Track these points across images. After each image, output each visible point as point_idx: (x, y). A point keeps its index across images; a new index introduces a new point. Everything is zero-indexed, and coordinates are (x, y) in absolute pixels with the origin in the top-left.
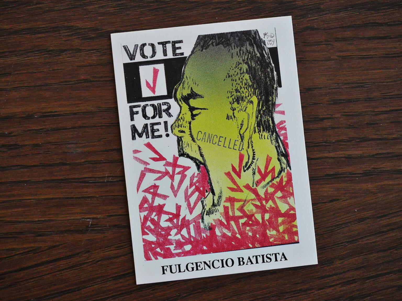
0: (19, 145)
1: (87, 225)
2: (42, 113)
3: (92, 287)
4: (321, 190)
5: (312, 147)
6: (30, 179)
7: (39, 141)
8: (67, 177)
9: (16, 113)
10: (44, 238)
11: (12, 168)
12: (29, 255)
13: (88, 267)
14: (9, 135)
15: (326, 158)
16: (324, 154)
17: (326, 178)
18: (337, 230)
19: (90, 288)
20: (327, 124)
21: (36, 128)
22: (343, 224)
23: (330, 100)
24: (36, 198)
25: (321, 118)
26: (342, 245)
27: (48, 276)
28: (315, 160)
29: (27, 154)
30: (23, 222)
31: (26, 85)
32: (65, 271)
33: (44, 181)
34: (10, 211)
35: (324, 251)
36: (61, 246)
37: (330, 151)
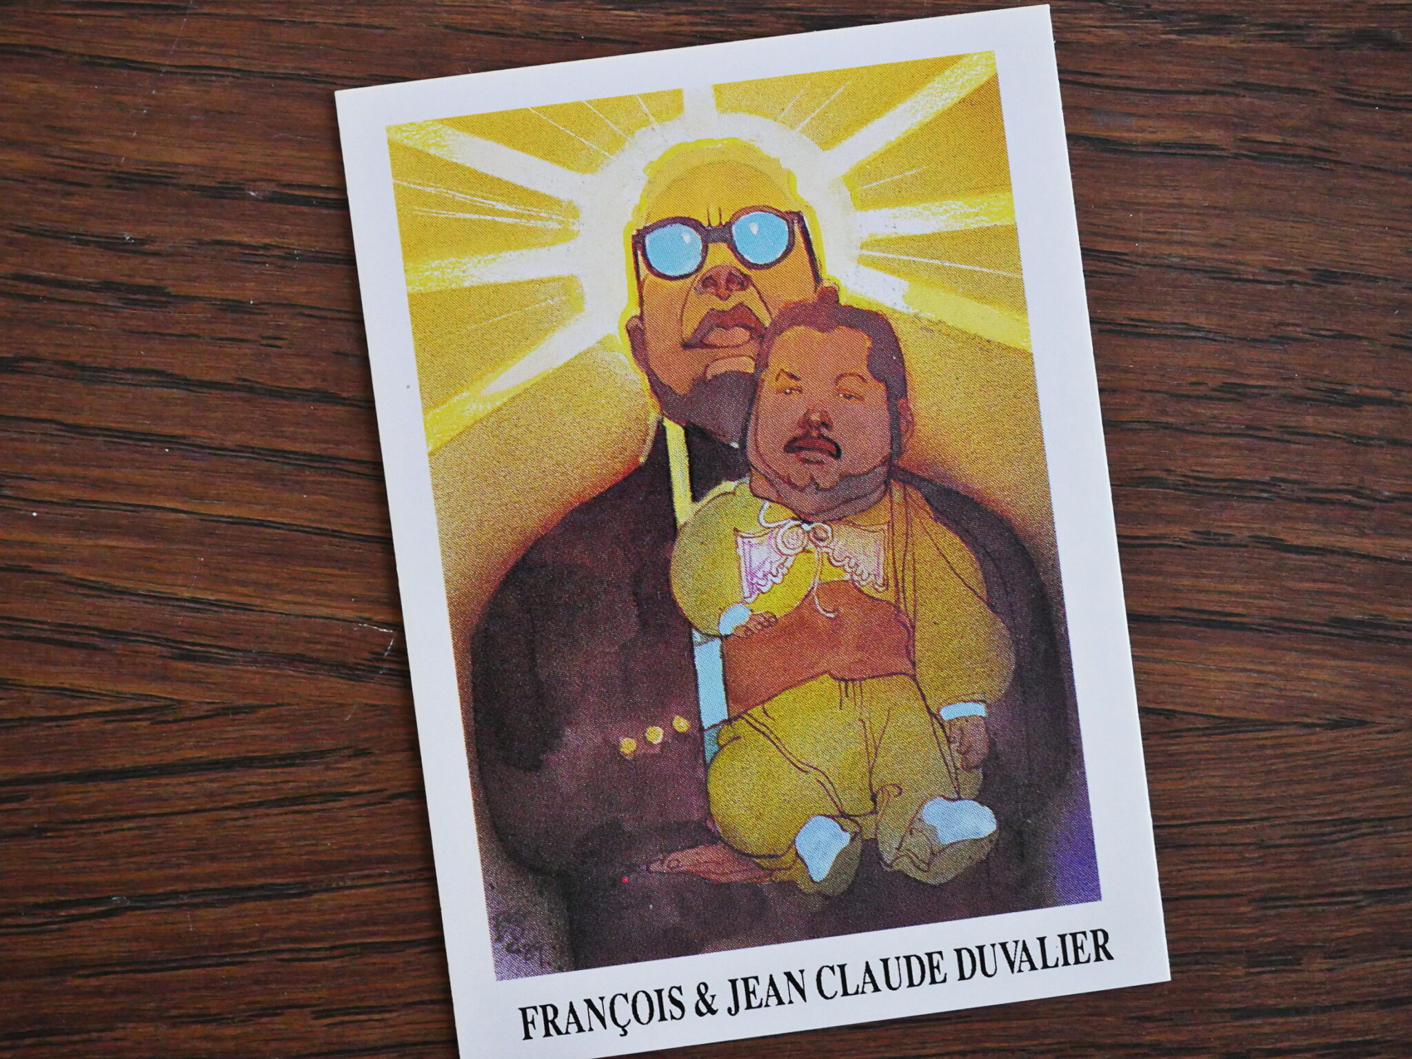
0: (168, 295)
1: (378, 650)
2: (278, 185)
3: (353, 891)
4: (1302, 674)
5: (1299, 500)
6: (188, 432)
7: (250, 292)
8: (330, 452)
9: (177, 165)
10: (201, 669)
11: (128, 376)
12: (134, 724)
13: (353, 812)
14: (138, 248)
15: (1347, 553)
16: (1339, 537)
17: (1333, 631)
18: (1335, 842)
19: (346, 892)
20: (1370, 421)
21: (246, 240)
22: (1365, 820)
23: (1403, 333)
24: (202, 510)
25: (1355, 395)
26: (1348, 902)
27: (194, 820)
28: (1304, 554)
29: (193, 331)
30: (131, 594)
31: (234, 64)
32: (260, 811)
33: (242, 448)
34: (90, 542)
35: (1272, 912)
36: (262, 713)
37: (1366, 531)
